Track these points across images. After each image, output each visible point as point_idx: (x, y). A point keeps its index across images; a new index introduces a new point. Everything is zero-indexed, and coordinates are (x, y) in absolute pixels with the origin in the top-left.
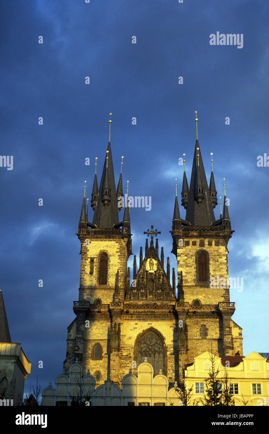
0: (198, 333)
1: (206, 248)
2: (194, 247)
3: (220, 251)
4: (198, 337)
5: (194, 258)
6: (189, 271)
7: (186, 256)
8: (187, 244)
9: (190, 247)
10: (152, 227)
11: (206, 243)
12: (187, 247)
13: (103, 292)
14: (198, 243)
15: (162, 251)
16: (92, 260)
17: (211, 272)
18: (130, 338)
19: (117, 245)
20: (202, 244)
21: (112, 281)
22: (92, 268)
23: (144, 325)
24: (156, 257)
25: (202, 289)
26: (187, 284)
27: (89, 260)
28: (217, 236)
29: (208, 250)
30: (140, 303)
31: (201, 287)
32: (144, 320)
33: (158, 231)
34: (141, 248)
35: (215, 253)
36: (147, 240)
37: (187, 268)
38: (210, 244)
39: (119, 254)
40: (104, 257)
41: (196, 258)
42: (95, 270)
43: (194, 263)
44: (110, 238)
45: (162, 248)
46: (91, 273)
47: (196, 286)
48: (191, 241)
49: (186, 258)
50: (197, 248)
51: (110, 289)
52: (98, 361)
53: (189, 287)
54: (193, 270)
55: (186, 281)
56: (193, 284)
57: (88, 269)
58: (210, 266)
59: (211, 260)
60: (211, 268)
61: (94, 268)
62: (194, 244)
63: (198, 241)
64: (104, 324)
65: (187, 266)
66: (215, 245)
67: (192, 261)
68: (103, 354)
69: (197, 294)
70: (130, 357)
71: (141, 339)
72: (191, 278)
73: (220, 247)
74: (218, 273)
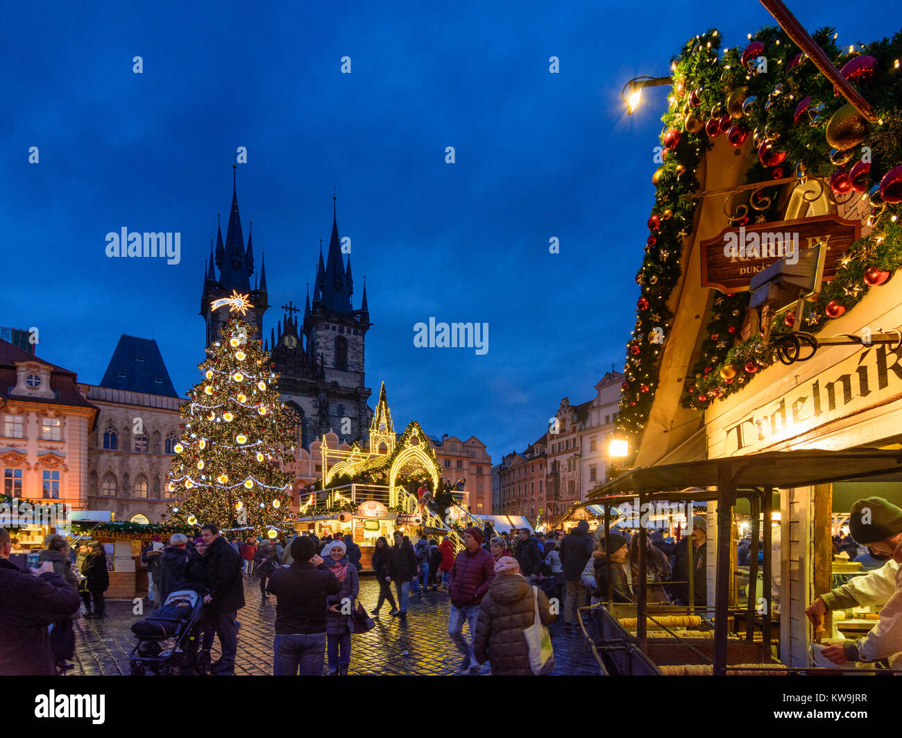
0: (336, 411)
1: (345, 335)
2: (334, 332)
3: (357, 340)
4: (335, 414)
5: (333, 342)
6: (329, 353)
7: (326, 339)
8: (327, 328)
9: (329, 331)
11: (346, 330)
12: (327, 331)
14: (337, 329)
17: (349, 358)
19: (253, 314)
20: (341, 331)
24: (294, 334)
25: (340, 372)
26: (327, 366)
28: (356, 326)
29: (347, 337)
31: (339, 370)
35: (353, 341)
36: (285, 315)
37: (327, 351)
38: (349, 332)
39: (255, 323)
41: (335, 343)
43: (333, 347)
47: (334, 369)
48: (331, 325)
49: (325, 340)
50: (337, 333)
53: (329, 369)
54: (333, 353)
55: (327, 363)
56: (331, 366)
58: (348, 353)
59: (349, 347)
60: (349, 355)
62: (334, 328)
63: (338, 327)
65: (326, 349)
66: (354, 334)
67: (331, 344)
69: (336, 376)
72: (330, 361)
73: (358, 336)
74: (355, 361)
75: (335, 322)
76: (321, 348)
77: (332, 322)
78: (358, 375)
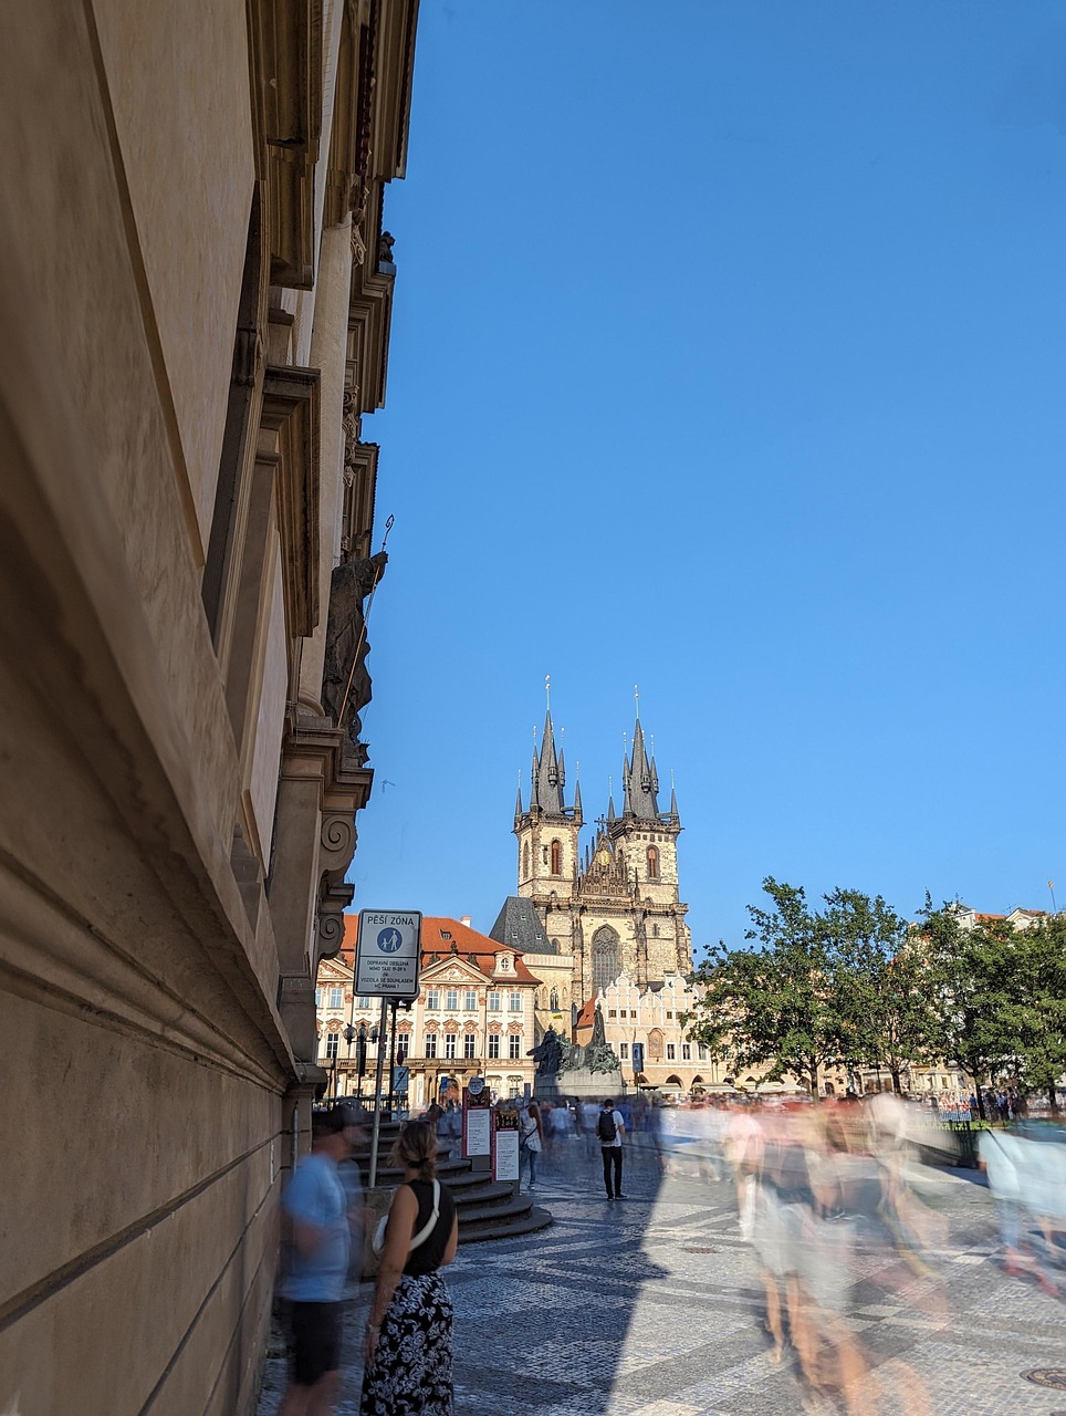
0: (651, 932)
1: (656, 843)
2: (645, 842)
3: (669, 847)
4: (651, 936)
5: (645, 852)
6: (640, 867)
7: (637, 850)
8: (638, 837)
9: (640, 841)
10: (602, 815)
11: (657, 838)
12: (637, 841)
13: (558, 883)
14: (648, 838)
16: (545, 848)
17: (661, 869)
18: (589, 933)
19: (570, 833)
20: (653, 839)
21: (567, 872)
22: (545, 857)
23: (599, 922)
24: (608, 849)
25: (654, 887)
27: (543, 847)
28: (667, 832)
29: (658, 846)
30: (594, 898)
31: (653, 883)
32: (599, 916)
35: (665, 849)
36: (598, 830)
38: (660, 840)
39: (571, 842)
40: (557, 845)
41: (647, 853)
42: (548, 859)
43: (645, 859)
44: (562, 824)
46: (546, 863)
47: (649, 882)
48: (642, 834)
49: (637, 852)
50: (648, 842)
51: (564, 881)
53: (643, 883)
54: (644, 865)
55: (640, 877)
56: (645, 881)
57: (541, 857)
58: (660, 863)
59: (661, 856)
60: (661, 865)
61: (548, 857)
62: (645, 837)
63: (648, 834)
64: (560, 919)
65: (638, 862)
66: (665, 841)
67: (643, 856)
69: (651, 891)
70: (587, 955)
71: (598, 935)
72: (643, 874)
73: (670, 843)
74: (668, 871)
75: (648, 831)
76: (633, 861)
77: (643, 831)
78: (672, 887)
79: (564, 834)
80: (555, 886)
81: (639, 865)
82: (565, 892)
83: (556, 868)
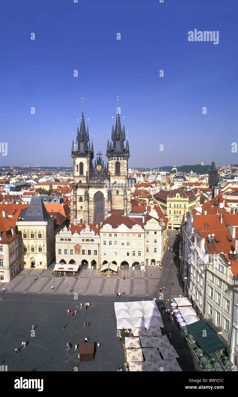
0: (116, 193)
1: (119, 161)
2: (115, 161)
3: (124, 162)
4: (115, 195)
5: (115, 165)
6: (113, 170)
8: (112, 159)
9: (113, 160)
10: (99, 152)
11: (119, 159)
12: (112, 160)
13: (82, 178)
14: (116, 159)
15: (103, 162)
16: (77, 166)
17: (121, 170)
18: (92, 195)
19: (86, 160)
20: (118, 159)
21: (85, 174)
22: (77, 169)
23: (96, 190)
24: (100, 164)
25: (117, 177)
26: (112, 175)
27: (76, 166)
28: (124, 156)
30: (95, 182)
31: (117, 176)
32: (97, 188)
33: (102, 154)
34: (95, 161)
35: (123, 163)
36: (97, 157)
38: (121, 159)
39: (87, 163)
40: (81, 164)
42: (78, 170)
44: (83, 157)
45: (103, 161)
46: (77, 171)
47: (115, 176)
48: (114, 158)
49: (112, 165)
50: (116, 161)
51: (84, 177)
52: (81, 203)
53: (113, 176)
54: (114, 170)
55: (112, 174)
56: (114, 175)
57: (76, 169)
58: (121, 168)
59: (121, 165)
60: (121, 169)
61: (78, 169)
62: (115, 159)
63: (116, 158)
64: (83, 190)
65: (112, 168)
66: (123, 160)
67: (114, 166)
68: (83, 200)
69: (116, 179)
70: (92, 201)
71: (96, 195)
72: (113, 172)
73: (125, 160)
74: (123, 171)
75: (116, 157)
76: (110, 168)
78: (124, 177)
79: (84, 161)
80: (81, 179)
81: (112, 169)
82: (84, 181)
83: (81, 172)
